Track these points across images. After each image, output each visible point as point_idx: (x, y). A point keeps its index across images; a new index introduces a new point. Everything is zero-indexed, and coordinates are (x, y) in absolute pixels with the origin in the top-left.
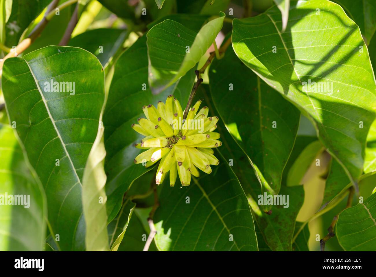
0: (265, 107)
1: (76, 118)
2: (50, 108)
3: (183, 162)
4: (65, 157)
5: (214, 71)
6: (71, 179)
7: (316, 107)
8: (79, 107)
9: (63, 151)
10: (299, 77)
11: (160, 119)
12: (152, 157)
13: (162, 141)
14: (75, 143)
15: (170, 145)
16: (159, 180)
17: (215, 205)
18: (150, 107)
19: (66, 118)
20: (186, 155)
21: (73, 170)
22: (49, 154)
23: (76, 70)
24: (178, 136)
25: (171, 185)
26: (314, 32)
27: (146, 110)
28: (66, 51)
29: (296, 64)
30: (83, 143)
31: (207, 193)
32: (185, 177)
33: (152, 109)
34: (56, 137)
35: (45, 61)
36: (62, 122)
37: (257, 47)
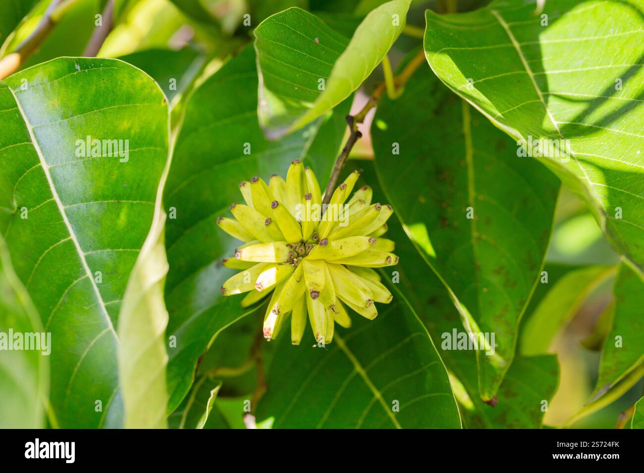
0: (481, 197)
1: (108, 200)
2: (56, 181)
3: (320, 291)
4: (83, 277)
5: (382, 125)
6: (94, 322)
7: (593, 182)
8: (114, 177)
9: (80, 265)
10: (558, 126)
11: (275, 205)
12: (258, 281)
13: (278, 250)
14: (103, 250)
15: (295, 260)
16: (270, 329)
17: (379, 389)
18: (255, 181)
19: (87, 200)
20: (326, 280)
21: (100, 304)
22: (52, 270)
23: (111, 106)
24: (310, 241)
25: (294, 342)
26: (586, 41)
27: (247, 190)
28: (92, 67)
29: (552, 101)
30: (121, 250)
31: (363, 366)
32: (323, 325)
33: (260, 184)
34: (67, 237)
35: (49, 88)
36: (79, 208)
37: (474, 65)
